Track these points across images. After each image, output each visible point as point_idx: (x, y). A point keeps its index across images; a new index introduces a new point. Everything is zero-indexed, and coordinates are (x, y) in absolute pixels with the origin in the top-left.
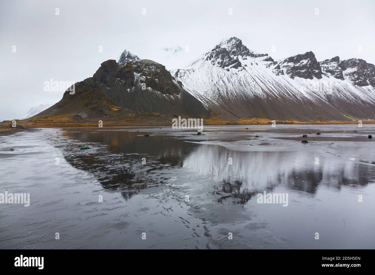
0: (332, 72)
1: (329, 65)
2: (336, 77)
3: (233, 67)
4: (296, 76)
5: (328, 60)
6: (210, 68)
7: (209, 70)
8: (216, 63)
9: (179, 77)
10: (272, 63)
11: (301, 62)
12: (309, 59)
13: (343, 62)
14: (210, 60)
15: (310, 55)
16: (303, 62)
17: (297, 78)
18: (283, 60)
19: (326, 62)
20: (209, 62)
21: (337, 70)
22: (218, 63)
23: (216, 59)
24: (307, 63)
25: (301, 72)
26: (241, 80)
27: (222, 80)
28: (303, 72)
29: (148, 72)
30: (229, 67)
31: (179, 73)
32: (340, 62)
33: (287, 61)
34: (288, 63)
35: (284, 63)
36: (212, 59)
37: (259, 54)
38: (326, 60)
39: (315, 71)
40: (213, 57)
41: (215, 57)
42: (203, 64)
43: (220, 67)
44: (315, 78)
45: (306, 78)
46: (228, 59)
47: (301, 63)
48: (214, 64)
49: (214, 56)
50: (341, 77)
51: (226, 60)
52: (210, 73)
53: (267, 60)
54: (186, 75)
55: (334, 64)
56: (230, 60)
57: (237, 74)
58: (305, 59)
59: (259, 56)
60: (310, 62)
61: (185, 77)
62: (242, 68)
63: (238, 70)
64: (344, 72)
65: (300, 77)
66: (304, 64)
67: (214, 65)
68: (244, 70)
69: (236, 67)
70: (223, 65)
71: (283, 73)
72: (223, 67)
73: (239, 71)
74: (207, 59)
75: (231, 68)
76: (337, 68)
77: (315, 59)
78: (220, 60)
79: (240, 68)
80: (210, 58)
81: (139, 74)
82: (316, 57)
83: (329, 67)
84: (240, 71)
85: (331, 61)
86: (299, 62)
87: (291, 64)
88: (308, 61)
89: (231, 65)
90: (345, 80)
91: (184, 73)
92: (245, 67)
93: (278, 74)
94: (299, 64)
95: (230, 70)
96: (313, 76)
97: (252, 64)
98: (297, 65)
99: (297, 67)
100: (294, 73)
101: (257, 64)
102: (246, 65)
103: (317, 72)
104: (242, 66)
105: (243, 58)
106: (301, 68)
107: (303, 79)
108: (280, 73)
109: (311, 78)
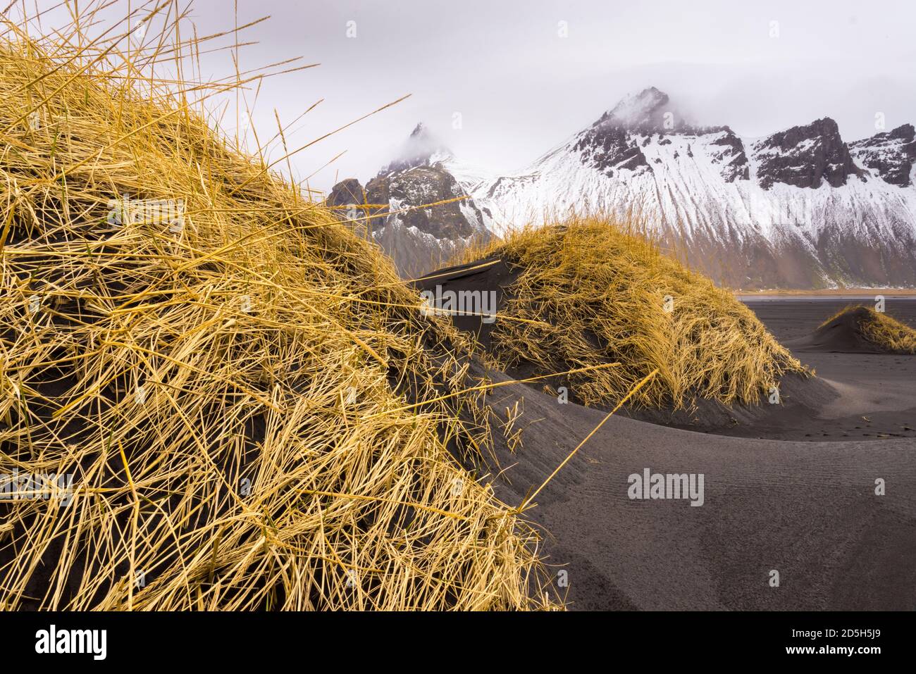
0: (883, 167)
1: (882, 148)
2: (889, 180)
3: (625, 166)
4: (778, 182)
5: (881, 135)
6: (572, 172)
7: (568, 177)
8: (592, 157)
9: (494, 196)
10: (730, 151)
11: (799, 145)
12: (819, 137)
14: (581, 149)
15: (825, 129)
16: (802, 147)
17: (779, 187)
18: (762, 141)
19: (877, 140)
20: (579, 153)
21: (897, 162)
22: (595, 158)
23: (595, 147)
24: (812, 148)
25: (793, 171)
26: (629, 199)
27: (586, 201)
28: (796, 172)
29: (415, 196)
30: (614, 169)
31: (498, 188)
33: (771, 142)
34: (770, 148)
35: (763, 147)
36: (588, 147)
37: (709, 128)
38: (877, 136)
39: (831, 168)
40: (589, 142)
41: (594, 143)
42: (562, 161)
43: (596, 167)
44: (826, 185)
45: (802, 186)
46: (618, 148)
47: (798, 149)
48: (586, 160)
49: (592, 140)
51: (614, 149)
52: (567, 185)
53: (720, 142)
54: (512, 190)
55: (895, 145)
56: (621, 150)
57: (625, 184)
58: (811, 137)
59: (709, 131)
60: (819, 145)
61: (506, 197)
62: (645, 168)
63: (633, 173)
65: (789, 184)
66: (802, 150)
67: (584, 162)
68: (647, 173)
69: (631, 166)
70: (602, 163)
71: (746, 176)
72: (602, 169)
73: (634, 176)
74: (575, 149)
75: (619, 168)
76: (898, 157)
77: (838, 137)
78: (600, 150)
79: (640, 168)
80: (582, 144)
81: (400, 202)
82: (841, 131)
83: (881, 153)
84: (637, 176)
86: (793, 146)
87: (775, 151)
88: (816, 144)
89: (622, 160)
90: (911, 187)
91: (510, 186)
92: (653, 165)
93: (732, 179)
94: (791, 150)
95: (615, 175)
96: (823, 178)
97: (676, 155)
98: (787, 154)
99: (786, 159)
100: (774, 175)
101: (691, 155)
102: (658, 161)
103: (834, 168)
104: (646, 164)
105: (662, 140)
106: (795, 161)
107: (793, 187)
108: (739, 176)
109: (815, 184)
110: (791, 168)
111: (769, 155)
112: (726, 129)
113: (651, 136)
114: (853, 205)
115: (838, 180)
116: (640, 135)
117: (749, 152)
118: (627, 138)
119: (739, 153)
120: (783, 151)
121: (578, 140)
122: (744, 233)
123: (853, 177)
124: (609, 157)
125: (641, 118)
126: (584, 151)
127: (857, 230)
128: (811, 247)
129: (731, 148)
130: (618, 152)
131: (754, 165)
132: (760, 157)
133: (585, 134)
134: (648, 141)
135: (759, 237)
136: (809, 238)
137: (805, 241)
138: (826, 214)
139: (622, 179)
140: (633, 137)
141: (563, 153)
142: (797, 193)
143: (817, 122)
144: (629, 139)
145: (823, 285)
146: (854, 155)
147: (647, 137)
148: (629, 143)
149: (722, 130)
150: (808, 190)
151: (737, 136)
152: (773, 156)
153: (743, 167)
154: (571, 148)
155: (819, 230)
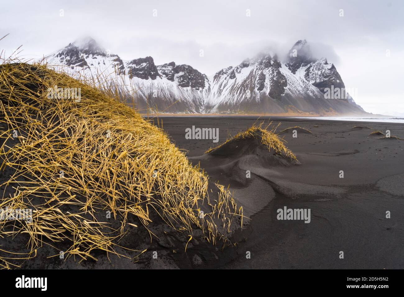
0: (167, 75)
1: (166, 68)
2: (168, 79)
3: (79, 65)
4: (135, 76)
5: (166, 64)
8: (65, 60)
11: (142, 64)
12: (148, 63)
13: (178, 67)
14: (60, 57)
15: (149, 60)
16: (143, 65)
17: (135, 79)
18: (129, 62)
19: (165, 66)
20: (59, 58)
21: (170, 73)
22: (66, 61)
23: (66, 57)
24: (146, 66)
25: (140, 73)
30: (74, 66)
32: (176, 66)
33: (132, 62)
34: (132, 64)
35: (130, 64)
36: (63, 56)
38: (165, 64)
39: (151, 73)
40: (63, 54)
41: (65, 55)
43: (67, 64)
44: (150, 79)
46: (76, 58)
47: (141, 66)
48: (62, 61)
49: (65, 54)
50: (172, 79)
51: (74, 58)
53: (115, 60)
55: (170, 68)
57: (79, 72)
58: (145, 62)
59: (111, 56)
60: (148, 65)
62: (87, 67)
64: (176, 75)
65: (139, 78)
66: (143, 66)
67: (61, 62)
68: (88, 69)
69: (81, 66)
70: (69, 63)
71: (124, 73)
72: (69, 66)
73: (82, 69)
74: (57, 56)
75: (76, 66)
76: (171, 72)
77: (153, 63)
78: (68, 58)
79: (85, 67)
80: (61, 55)
82: (154, 61)
83: (166, 70)
84: (84, 70)
85: (168, 65)
86: (140, 65)
87: (134, 66)
88: (147, 65)
89: (77, 63)
90: (174, 81)
92: (90, 66)
93: (119, 74)
94: (139, 66)
95: (75, 68)
96: (149, 77)
97: (99, 63)
98: (138, 67)
99: (137, 68)
100: (133, 74)
101: (104, 64)
102: (92, 65)
103: (152, 74)
104: (87, 65)
105: (94, 57)
106: (141, 70)
107: (140, 79)
108: (122, 73)
109: (147, 79)
110: (139, 72)
111: (132, 67)
112: (117, 56)
113: (89, 55)
114: (158, 86)
115: (154, 77)
116: (85, 54)
117: (125, 65)
118: (79, 54)
119: (122, 65)
120: (137, 66)
121: (59, 53)
122: (124, 93)
123: (158, 77)
124: (72, 61)
125: (84, 48)
126: (61, 57)
127: (160, 94)
128: (146, 100)
129: (119, 63)
130: (76, 59)
131: (127, 70)
132: (129, 67)
133: (61, 51)
134: (88, 57)
135: (129, 95)
136: (145, 96)
137: (144, 98)
138: (150, 89)
139: (78, 70)
140: (82, 55)
141: (52, 57)
142: (141, 81)
143: (147, 58)
144: (80, 55)
145: (150, 112)
146: (158, 70)
147: (87, 55)
148: (80, 56)
149: (115, 56)
150: (144, 80)
151: (121, 59)
152: (133, 67)
153: (123, 70)
154: (56, 56)
155: (148, 94)
